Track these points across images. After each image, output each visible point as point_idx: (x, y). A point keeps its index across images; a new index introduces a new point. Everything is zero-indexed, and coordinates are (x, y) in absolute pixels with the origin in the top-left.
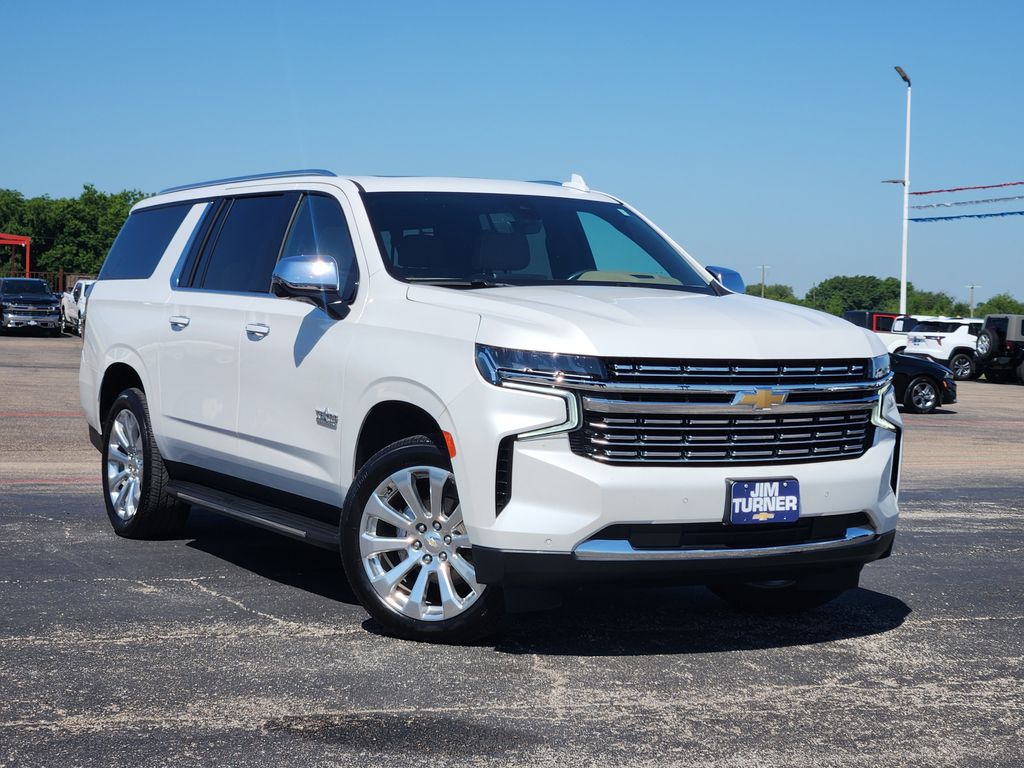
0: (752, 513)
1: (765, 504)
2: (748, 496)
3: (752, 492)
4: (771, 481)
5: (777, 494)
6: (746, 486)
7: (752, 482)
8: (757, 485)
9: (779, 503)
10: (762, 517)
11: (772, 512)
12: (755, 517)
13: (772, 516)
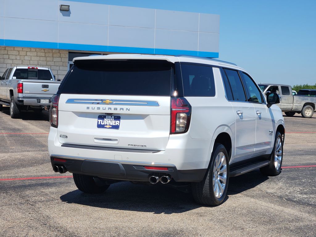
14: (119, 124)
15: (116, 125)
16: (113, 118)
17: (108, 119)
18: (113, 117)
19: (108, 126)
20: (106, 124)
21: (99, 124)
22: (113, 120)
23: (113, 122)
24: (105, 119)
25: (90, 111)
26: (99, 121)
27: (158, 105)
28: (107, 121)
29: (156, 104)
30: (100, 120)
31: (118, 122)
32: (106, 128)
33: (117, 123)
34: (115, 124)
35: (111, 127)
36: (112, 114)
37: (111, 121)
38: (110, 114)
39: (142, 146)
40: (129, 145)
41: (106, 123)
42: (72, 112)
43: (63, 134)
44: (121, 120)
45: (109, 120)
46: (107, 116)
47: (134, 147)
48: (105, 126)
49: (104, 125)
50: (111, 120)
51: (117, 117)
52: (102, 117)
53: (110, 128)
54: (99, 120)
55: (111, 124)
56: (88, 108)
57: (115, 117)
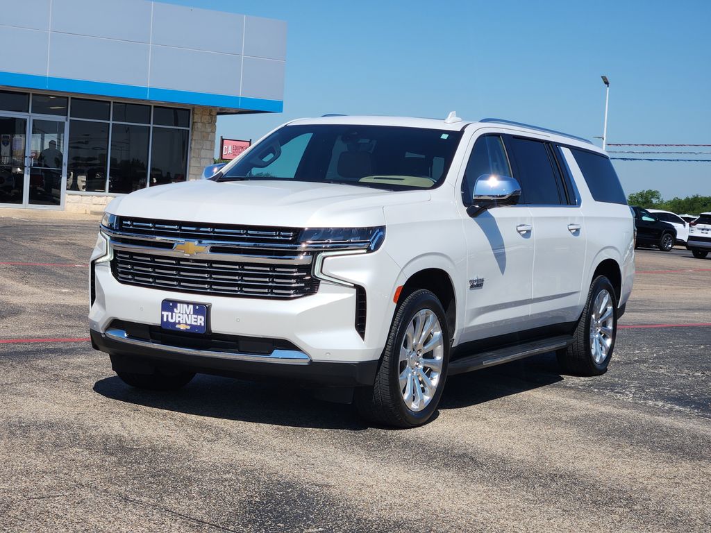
0: (175, 324)
1: (184, 318)
2: (172, 311)
3: (175, 310)
4: (188, 303)
5: (192, 313)
6: (171, 304)
7: (175, 303)
8: (178, 305)
9: (193, 320)
10: (182, 327)
11: (189, 325)
12: (178, 326)
13: (189, 327)
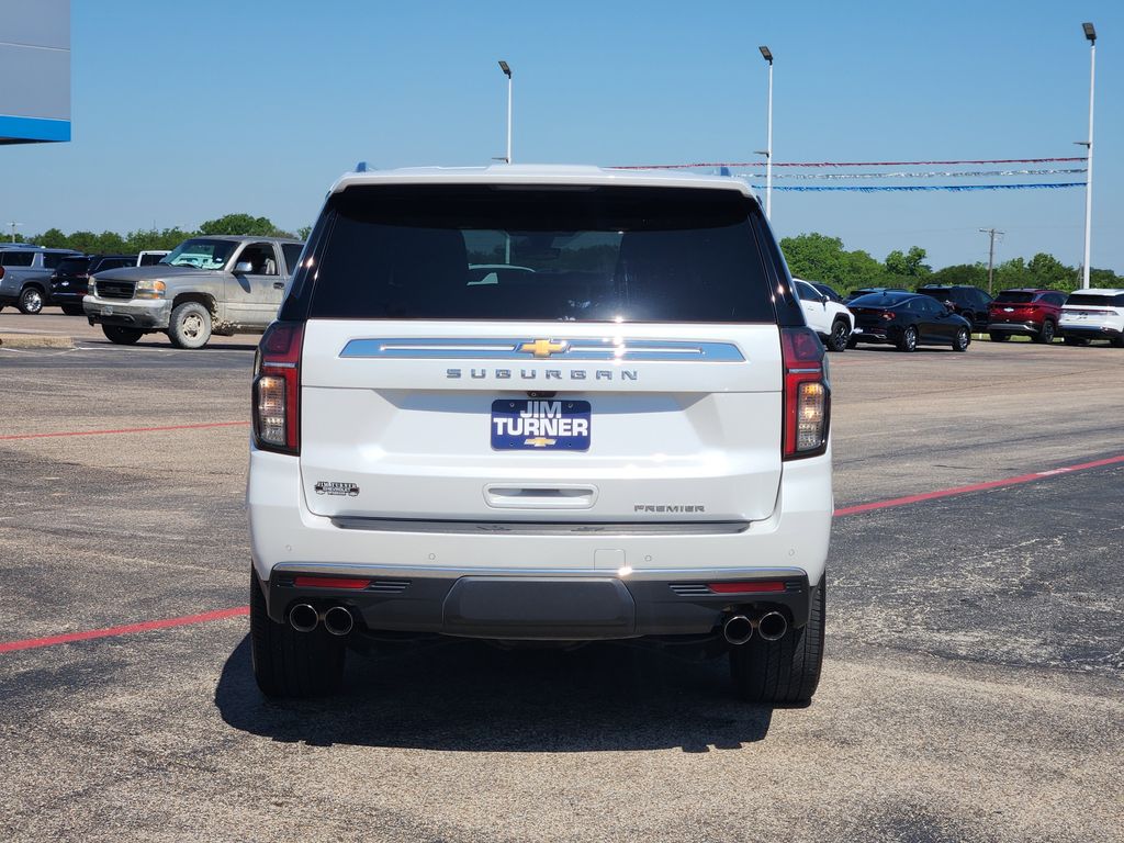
14: (589, 429)
15: (575, 434)
16: (559, 409)
17: (536, 415)
18: (558, 405)
19: (538, 442)
20: (532, 433)
21: (500, 432)
22: (559, 416)
23: (561, 426)
24: (523, 415)
25: (465, 383)
26: (500, 421)
27: (743, 358)
28: (531, 421)
29: (731, 352)
30: (505, 420)
31: (580, 425)
32: (531, 447)
33: (578, 426)
34: (571, 430)
35: (553, 442)
36: (552, 394)
37: (551, 420)
38: (547, 396)
39: (689, 509)
40: (637, 508)
41: (532, 429)
42: (375, 390)
43: (330, 479)
44: (593, 416)
45: (543, 415)
46: (530, 403)
47: (656, 513)
48: (528, 442)
49: (522, 437)
50: (550, 416)
51: (577, 406)
52: (508, 405)
53: (548, 447)
54: (496, 420)
55: (551, 434)
56: (455, 374)
57: (565, 404)
